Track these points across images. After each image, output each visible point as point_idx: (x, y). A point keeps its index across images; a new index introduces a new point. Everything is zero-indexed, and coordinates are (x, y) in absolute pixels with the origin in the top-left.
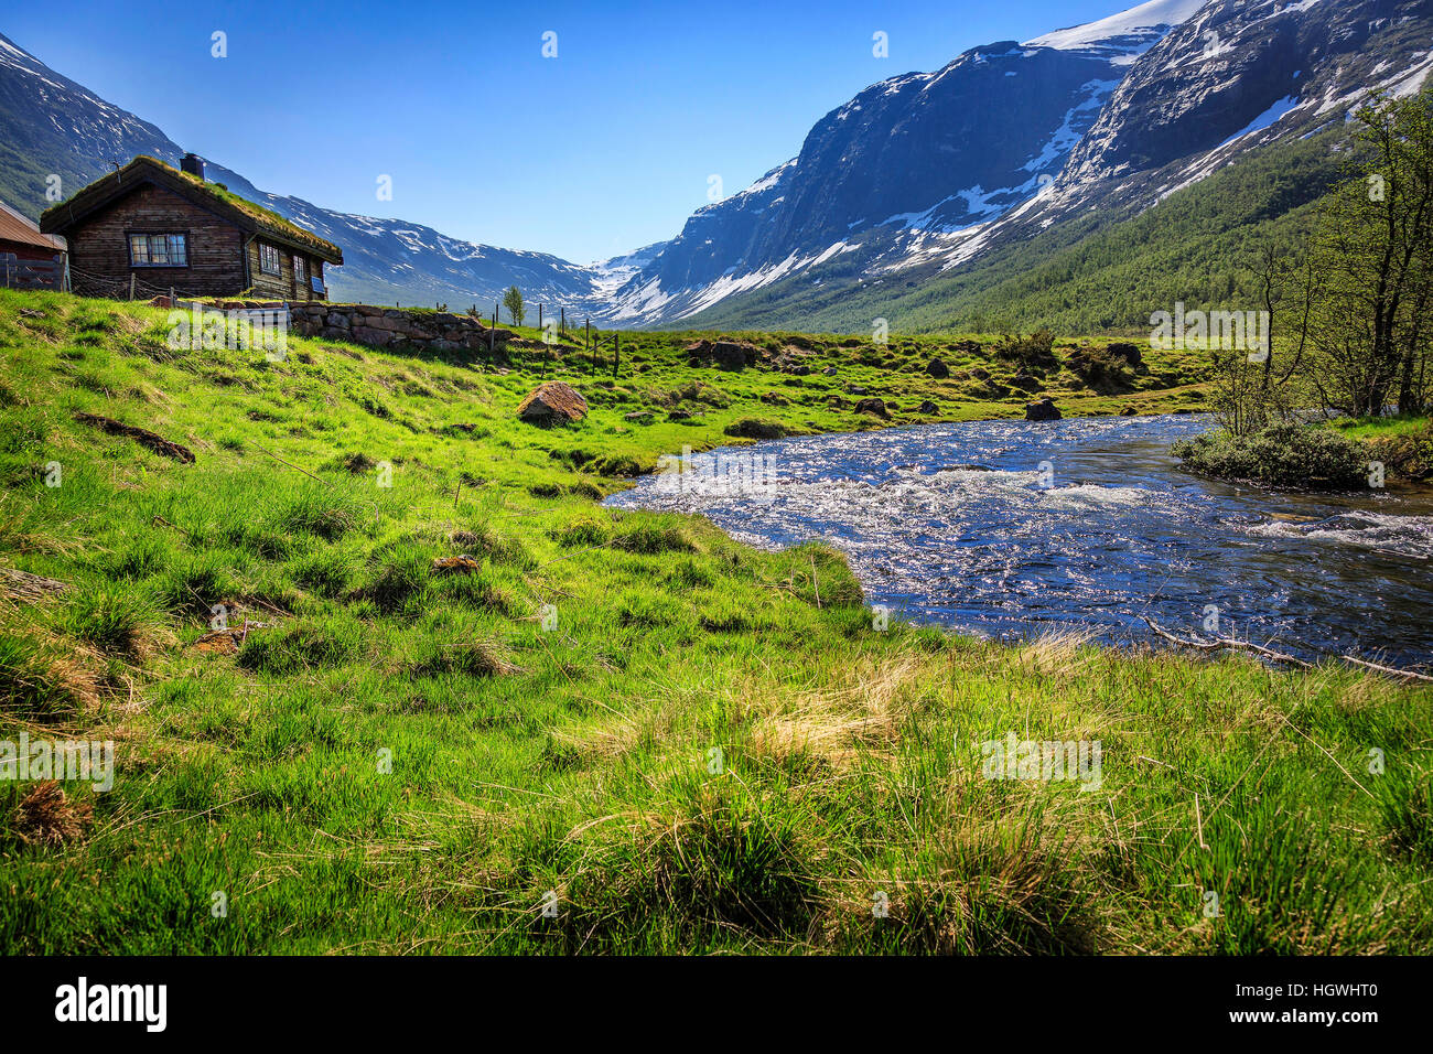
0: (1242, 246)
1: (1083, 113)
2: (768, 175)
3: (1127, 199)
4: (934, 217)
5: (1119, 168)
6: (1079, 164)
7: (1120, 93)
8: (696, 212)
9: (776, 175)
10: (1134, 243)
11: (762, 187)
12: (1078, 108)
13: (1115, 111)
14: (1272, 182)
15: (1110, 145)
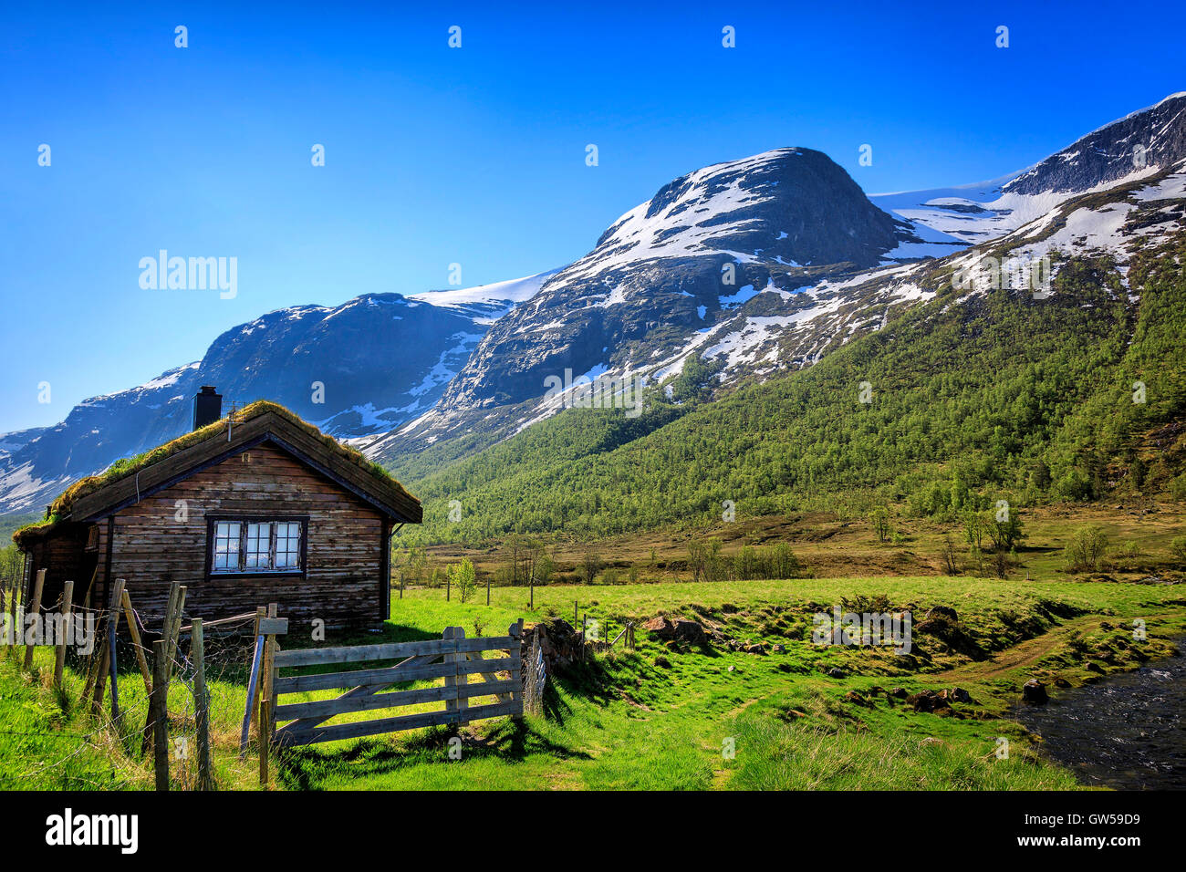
0: (594, 470)
1: (454, 355)
2: (167, 374)
3: (495, 426)
4: (332, 427)
5: (487, 401)
6: (456, 395)
7: (484, 345)
8: (84, 402)
9: (176, 375)
10: (510, 463)
11: (161, 384)
12: (451, 351)
13: (482, 358)
14: (604, 424)
15: (480, 383)
